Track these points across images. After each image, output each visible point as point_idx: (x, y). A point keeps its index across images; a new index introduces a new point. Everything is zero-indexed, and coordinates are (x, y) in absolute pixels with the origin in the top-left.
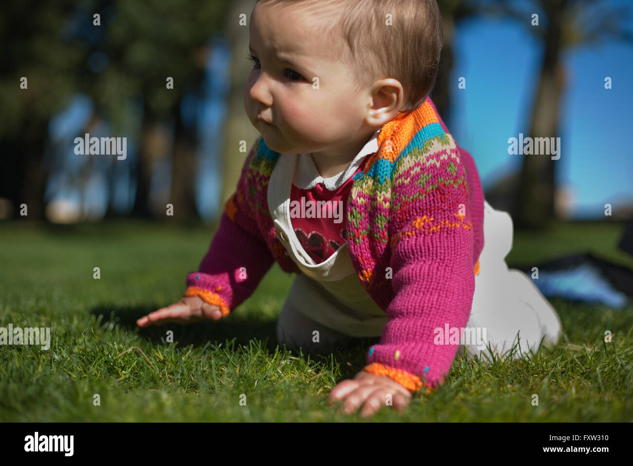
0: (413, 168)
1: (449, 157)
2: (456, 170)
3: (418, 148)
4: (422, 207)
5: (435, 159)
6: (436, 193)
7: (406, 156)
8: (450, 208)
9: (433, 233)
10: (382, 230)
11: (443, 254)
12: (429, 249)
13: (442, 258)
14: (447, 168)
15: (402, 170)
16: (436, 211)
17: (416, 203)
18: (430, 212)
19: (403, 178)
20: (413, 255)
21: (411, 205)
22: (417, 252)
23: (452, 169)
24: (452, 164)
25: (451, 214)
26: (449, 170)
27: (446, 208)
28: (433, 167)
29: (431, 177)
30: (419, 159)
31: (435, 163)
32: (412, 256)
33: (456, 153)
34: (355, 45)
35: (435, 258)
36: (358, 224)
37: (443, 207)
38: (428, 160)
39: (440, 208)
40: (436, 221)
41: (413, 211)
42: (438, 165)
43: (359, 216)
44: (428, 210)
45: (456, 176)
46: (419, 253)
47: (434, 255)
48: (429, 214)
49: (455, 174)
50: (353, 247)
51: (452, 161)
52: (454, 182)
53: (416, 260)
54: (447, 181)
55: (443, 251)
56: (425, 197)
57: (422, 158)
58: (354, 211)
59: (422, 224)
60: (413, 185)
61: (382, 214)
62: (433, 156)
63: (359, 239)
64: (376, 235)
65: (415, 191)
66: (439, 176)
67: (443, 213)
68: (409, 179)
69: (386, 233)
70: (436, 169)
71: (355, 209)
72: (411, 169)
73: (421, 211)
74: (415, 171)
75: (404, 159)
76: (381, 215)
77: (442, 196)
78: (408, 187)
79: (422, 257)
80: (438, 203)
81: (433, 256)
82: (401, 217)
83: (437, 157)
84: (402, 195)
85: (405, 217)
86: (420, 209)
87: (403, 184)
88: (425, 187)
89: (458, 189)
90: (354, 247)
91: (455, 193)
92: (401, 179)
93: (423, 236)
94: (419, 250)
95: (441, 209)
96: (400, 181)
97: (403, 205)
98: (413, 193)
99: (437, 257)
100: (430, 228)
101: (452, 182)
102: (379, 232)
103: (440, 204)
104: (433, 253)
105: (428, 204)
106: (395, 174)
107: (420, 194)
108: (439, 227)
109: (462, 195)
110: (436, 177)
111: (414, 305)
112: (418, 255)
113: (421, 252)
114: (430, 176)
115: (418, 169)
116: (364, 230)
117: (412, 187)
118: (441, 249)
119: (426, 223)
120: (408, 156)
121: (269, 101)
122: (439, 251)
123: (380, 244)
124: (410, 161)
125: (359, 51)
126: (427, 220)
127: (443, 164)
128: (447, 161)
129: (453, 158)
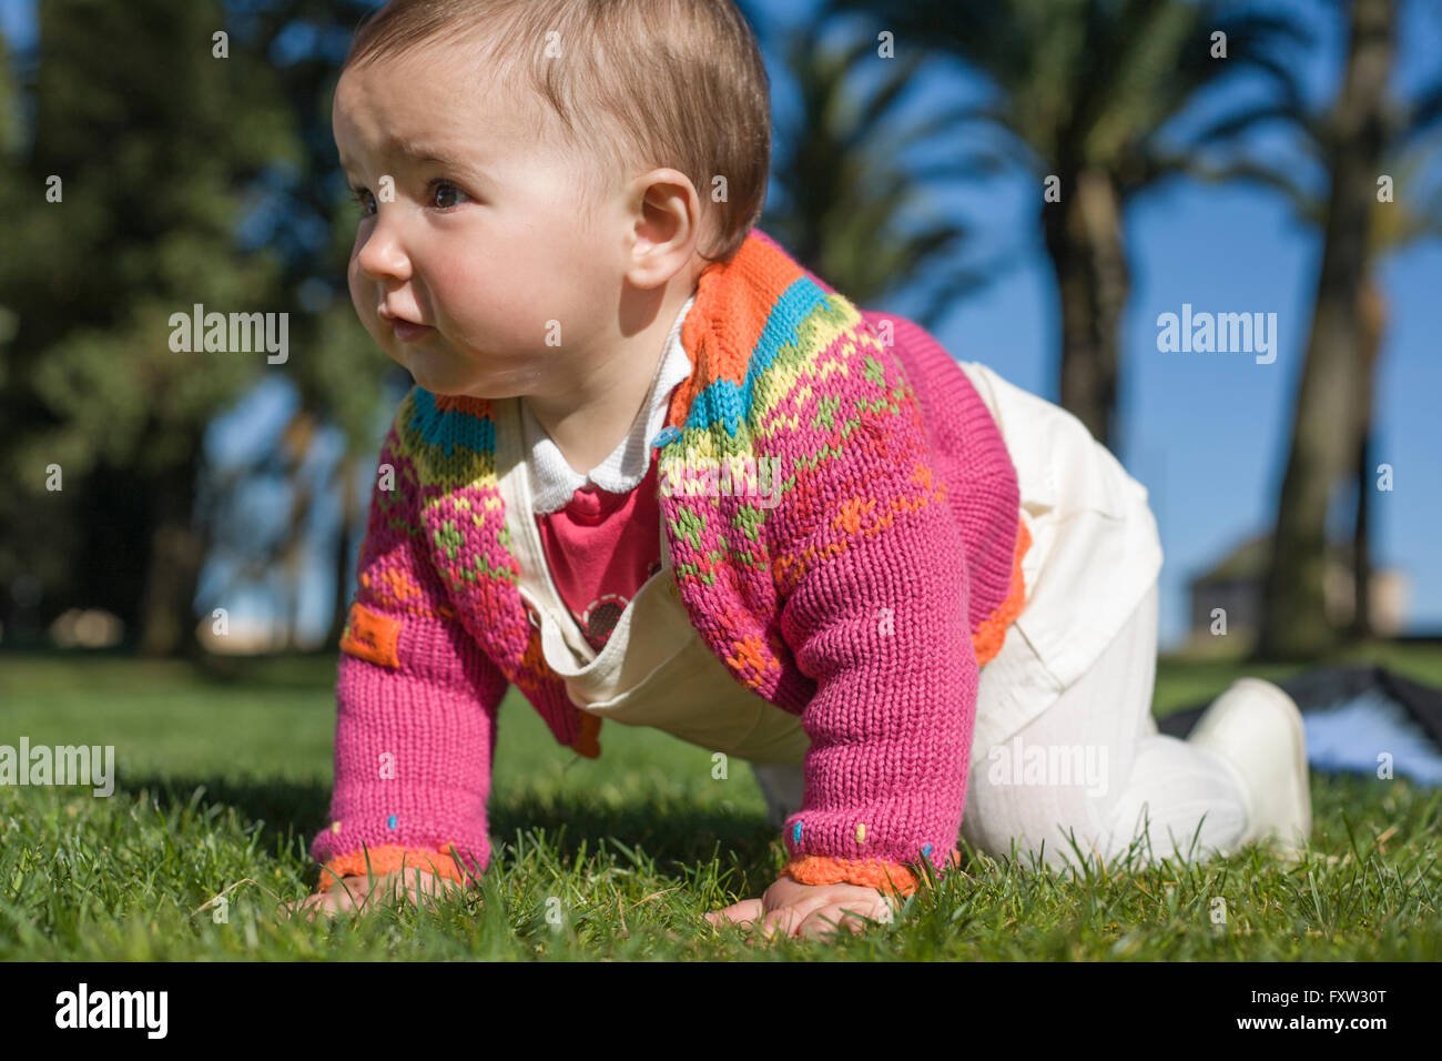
0: (797, 390)
1: (858, 345)
2: (882, 370)
3: (791, 345)
4: (844, 479)
5: (833, 360)
6: (863, 437)
7: (772, 367)
8: (899, 465)
9: (882, 533)
10: (755, 542)
11: (915, 584)
12: (885, 578)
13: (916, 591)
14: (863, 372)
15: (773, 398)
16: (875, 482)
17: (829, 471)
18: (864, 487)
19: (783, 416)
20: (852, 596)
21: (820, 476)
22: (860, 589)
23: (875, 373)
24: (870, 361)
25: (904, 479)
26: (869, 375)
27: (892, 467)
28: (836, 379)
29: (841, 404)
30: (801, 369)
31: (837, 368)
32: (848, 599)
33: (867, 329)
34: (568, 103)
35: (901, 598)
36: (699, 540)
37: (885, 466)
38: (820, 367)
39: (880, 471)
40: (881, 504)
41: (826, 490)
42: (844, 370)
43: (696, 522)
44: (859, 483)
45: (887, 387)
46: (865, 592)
47: (899, 591)
48: (862, 491)
49: (882, 383)
50: (698, 598)
51: (867, 353)
52: (889, 403)
53: (860, 609)
54: (874, 404)
55: (914, 577)
56: (844, 452)
57: (807, 366)
58: (683, 512)
59: (858, 519)
60: (809, 429)
61: (749, 504)
62: (827, 354)
63: (708, 575)
64: (744, 557)
65: (818, 442)
66: (856, 397)
67: (888, 482)
68: (796, 418)
69: (764, 548)
70: (845, 381)
71: (686, 508)
72: (794, 392)
73: (844, 486)
74: (802, 397)
75: (770, 374)
76: (746, 507)
77: (878, 443)
78: (801, 436)
79: (871, 599)
80: (874, 462)
81: (895, 594)
82: (802, 507)
83: (835, 352)
84: (791, 457)
85: (811, 506)
86: (840, 482)
87: (787, 429)
88: (835, 428)
89: (901, 415)
90: (702, 597)
91: (899, 427)
92: (779, 419)
93: (864, 546)
94: (864, 585)
95: (884, 472)
96: (778, 423)
97: (800, 479)
98: (814, 449)
99: (904, 594)
100: (873, 525)
101: (885, 404)
102: (749, 547)
103: (877, 463)
104: (895, 587)
105: (855, 467)
106: (758, 410)
107: (829, 448)
108: (890, 516)
109: (913, 424)
110: (850, 401)
111: (878, 716)
112: (862, 594)
113: (869, 587)
114: (837, 400)
115: (806, 392)
116: (715, 552)
117: (808, 433)
118: (908, 573)
119: (864, 515)
120: (777, 367)
121: (402, 266)
122: (906, 579)
123: (756, 575)
124: (785, 377)
125: (581, 115)
126: (863, 508)
127: (853, 367)
128: (859, 358)
129: (867, 346)
